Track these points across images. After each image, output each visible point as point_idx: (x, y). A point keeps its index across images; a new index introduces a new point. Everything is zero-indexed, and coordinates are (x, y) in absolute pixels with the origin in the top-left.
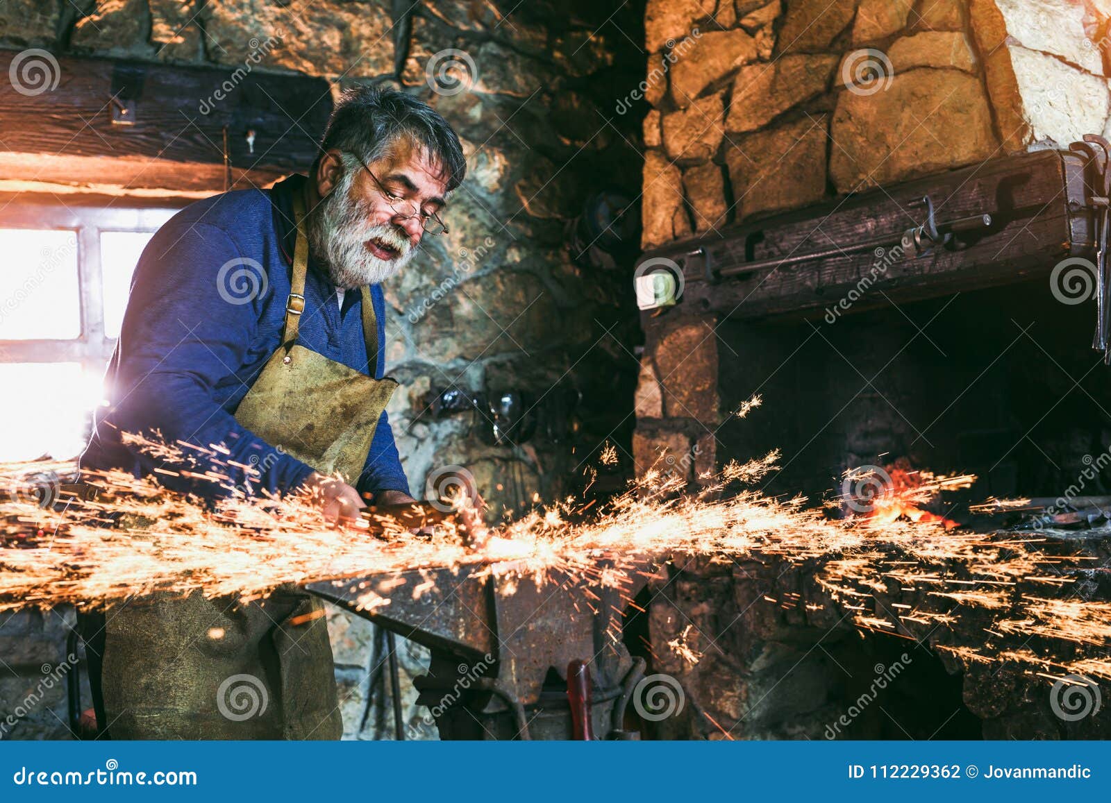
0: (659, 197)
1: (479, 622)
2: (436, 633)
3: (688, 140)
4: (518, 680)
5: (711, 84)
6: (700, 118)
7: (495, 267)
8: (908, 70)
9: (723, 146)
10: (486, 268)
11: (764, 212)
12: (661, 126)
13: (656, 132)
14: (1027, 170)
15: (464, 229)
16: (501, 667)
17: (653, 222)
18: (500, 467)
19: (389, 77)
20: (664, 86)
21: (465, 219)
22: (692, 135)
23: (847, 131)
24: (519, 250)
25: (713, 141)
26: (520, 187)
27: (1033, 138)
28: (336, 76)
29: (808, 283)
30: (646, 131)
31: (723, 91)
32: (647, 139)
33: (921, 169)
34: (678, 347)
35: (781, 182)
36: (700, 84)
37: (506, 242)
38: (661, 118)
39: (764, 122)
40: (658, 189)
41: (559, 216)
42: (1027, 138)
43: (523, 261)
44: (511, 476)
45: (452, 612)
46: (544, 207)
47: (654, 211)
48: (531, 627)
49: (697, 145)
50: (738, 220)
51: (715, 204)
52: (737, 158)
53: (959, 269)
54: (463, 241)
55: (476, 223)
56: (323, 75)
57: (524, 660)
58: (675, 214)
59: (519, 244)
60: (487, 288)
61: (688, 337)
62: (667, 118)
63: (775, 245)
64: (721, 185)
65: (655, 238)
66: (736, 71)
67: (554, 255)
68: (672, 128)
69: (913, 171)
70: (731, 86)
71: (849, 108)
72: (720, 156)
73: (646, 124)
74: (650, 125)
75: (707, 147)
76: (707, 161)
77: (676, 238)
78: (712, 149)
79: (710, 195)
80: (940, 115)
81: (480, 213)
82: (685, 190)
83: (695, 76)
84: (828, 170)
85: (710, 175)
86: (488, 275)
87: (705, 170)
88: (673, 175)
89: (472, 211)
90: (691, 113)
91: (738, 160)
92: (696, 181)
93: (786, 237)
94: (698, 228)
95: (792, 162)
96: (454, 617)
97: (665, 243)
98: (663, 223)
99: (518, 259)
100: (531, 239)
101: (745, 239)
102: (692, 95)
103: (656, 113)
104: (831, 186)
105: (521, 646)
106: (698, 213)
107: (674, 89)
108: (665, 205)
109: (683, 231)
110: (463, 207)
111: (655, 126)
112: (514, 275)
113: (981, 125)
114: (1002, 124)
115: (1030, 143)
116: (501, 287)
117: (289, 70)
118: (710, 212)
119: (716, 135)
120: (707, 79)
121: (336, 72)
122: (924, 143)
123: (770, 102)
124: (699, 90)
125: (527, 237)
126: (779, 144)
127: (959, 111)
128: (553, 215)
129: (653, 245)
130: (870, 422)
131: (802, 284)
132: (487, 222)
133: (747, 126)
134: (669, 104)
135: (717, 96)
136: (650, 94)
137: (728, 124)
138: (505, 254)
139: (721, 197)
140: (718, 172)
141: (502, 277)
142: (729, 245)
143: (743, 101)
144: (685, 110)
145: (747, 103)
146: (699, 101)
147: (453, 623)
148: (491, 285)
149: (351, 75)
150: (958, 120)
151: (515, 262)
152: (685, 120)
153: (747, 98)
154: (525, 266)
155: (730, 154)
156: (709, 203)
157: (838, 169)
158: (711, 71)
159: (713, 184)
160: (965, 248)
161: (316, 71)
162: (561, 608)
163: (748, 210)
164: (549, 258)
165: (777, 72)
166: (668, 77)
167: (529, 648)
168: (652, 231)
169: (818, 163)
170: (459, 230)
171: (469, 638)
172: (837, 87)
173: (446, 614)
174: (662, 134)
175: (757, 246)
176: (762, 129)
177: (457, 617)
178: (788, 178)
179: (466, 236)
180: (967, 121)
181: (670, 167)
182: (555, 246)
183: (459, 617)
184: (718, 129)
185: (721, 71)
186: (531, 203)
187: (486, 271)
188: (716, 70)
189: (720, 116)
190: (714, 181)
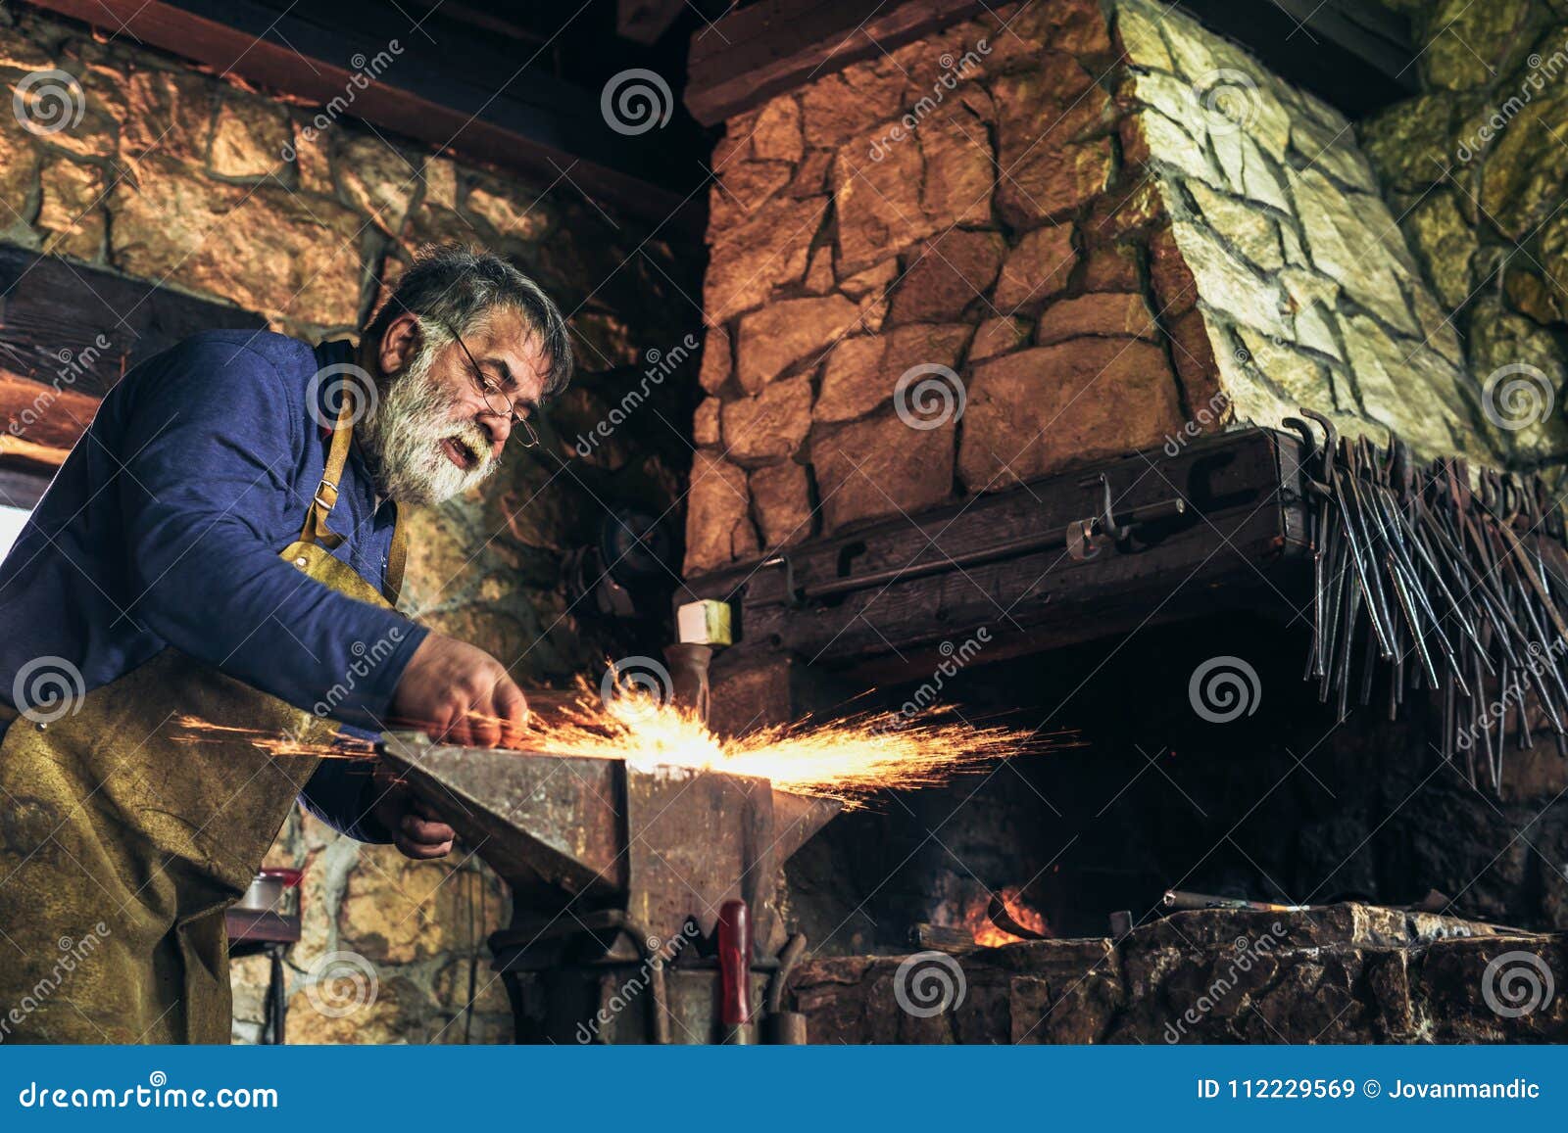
0: (711, 507)
1: (602, 837)
2: (547, 842)
3: (759, 433)
4: (651, 922)
5: (795, 363)
6: (778, 406)
7: (466, 601)
8: (1068, 340)
9: (808, 442)
10: (453, 600)
11: (865, 520)
12: (720, 417)
13: (713, 425)
14: (1229, 449)
15: (429, 543)
16: (631, 900)
17: (702, 539)
18: (451, 878)
19: (348, 328)
20: (729, 367)
21: (432, 530)
22: (765, 428)
23: (985, 415)
24: (500, 583)
25: (794, 433)
26: (507, 500)
27: (1233, 416)
28: (279, 314)
29: (926, 605)
30: (697, 425)
31: (811, 372)
32: (698, 435)
33: (1085, 457)
34: (733, 699)
35: (890, 482)
36: (779, 363)
37: (482, 571)
38: (721, 408)
39: (868, 407)
40: (711, 497)
41: (554, 547)
42: (1225, 417)
43: (504, 598)
44: (466, 893)
45: (570, 817)
46: (536, 532)
47: (704, 526)
48: (670, 855)
49: (772, 439)
50: (827, 533)
51: (795, 512)
52: (825, 456)
53: (1136, 576)
54: (427, 559)
55: (446, 539)
56: (262, 310)
57: (659, 897)
58: (735, 528)
59: (499, 575)
60: (454, 628)
61: (748, 685)
62: (729, 407)
63: (881, 557)
64: (804, 487)
65: (703, 560)
66: (831, 346)
67: (544, 598)
68: (736, 419)
69: (1074, 460)
70: (823, 365)
71: (987, 386)
72: (804, 454)
73: (698, 416)
74: (706, 415)
75: (786, 442)
76: (785, 458)
77: (735, 559)
78: (793, 445)
79: (788, 501)
80: (1111, 390)
81: (451, 526)
82: (751, 495)
83: (773, 353)
84: (956, 464)
85: (790, 476)
86: (456, 611)
87: (781, 471)
88: (734, 479)
89: (442, 522)
90: (765, 399)
91: (829, 457)
92: (768, 485)
93: (898, 546)
94: (769, 544)
95: (906, 455)
96: (572, 824)
97: (719, 567)
98: (717, 541)
99: (496, 595)
100: (515, 571)
101: (838, 551)
102: (767, 378)
103: (715, 402)
104: (960, 486)
105: (655, 877)
106: (769, 525)
107: (741, 370)
108: (722, 518)
109: (747, 549)
110: (431, 515)
111: (711, 417)
112: (490, 616)
113: (1165, 403)
114: (1192, 400)
115: (1229, 423)
116: (472, 629)
117: (219, 296)
118: (788, 522)
119: (799, 427)
120: (790, 357)
121: (278, 308)
122: (1089, 426)
123: (878, 382)
124: (778, 370)
125: (511, 568)
126: (888, 434)
127: (1137, 386)
128: (547, 544)
129: (702, 570)
130: (972, 833)
131: (917, 607)
132: (459, 539)
133: (843, 414)
134: (733, 389)
135: (803, 378)
136: (707, 378)
137: (817, 412)
138: (481, 586)
139: (805, 502)
140: (800, 472)
141: (474, 615)
142: (813, 561)
143: (838, 384)
144: (756, 397)
145: (845, 385)
146: (777, 384)
147: (570, 832)
148: (459, 625)
149: (300, 317)
150: (1134, 397)
151: (492, 598)
152: (755, 409)
153: (845, 379)
154: (504, 607)
155: (817, 450)
156: (787, 511)
157: (969, 460)
158: (796, 346)
159: (792, 488)
160: (1145, 549)
161: (254, 303)
162: (705, 839)
163: (842, 517)
164: (537, 601)
165: (889, 345)
166: (734, 357)
167: (665, 882)
168: (700, 552)
169: (943, 455)
170: (423, 543)
171: (590, 856)
172: (971, 363)
173: (564, 819)
174: (721, 427)
175: (854, 561)
176: (865, 417)
177: (576, 824)
178: (901, 476)
179: (431, 553)
180: (1147, 398)
181: (730, 469)
182: (547, 587)
183: (579, 826)
184: (802, 420)
185: (810, 347)
186: (519, 523)
187: (454, 606)
188: (803, 345)
189: (806, 402)
190: (795, 484)
